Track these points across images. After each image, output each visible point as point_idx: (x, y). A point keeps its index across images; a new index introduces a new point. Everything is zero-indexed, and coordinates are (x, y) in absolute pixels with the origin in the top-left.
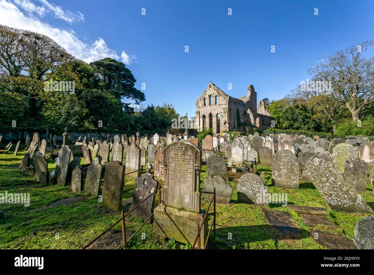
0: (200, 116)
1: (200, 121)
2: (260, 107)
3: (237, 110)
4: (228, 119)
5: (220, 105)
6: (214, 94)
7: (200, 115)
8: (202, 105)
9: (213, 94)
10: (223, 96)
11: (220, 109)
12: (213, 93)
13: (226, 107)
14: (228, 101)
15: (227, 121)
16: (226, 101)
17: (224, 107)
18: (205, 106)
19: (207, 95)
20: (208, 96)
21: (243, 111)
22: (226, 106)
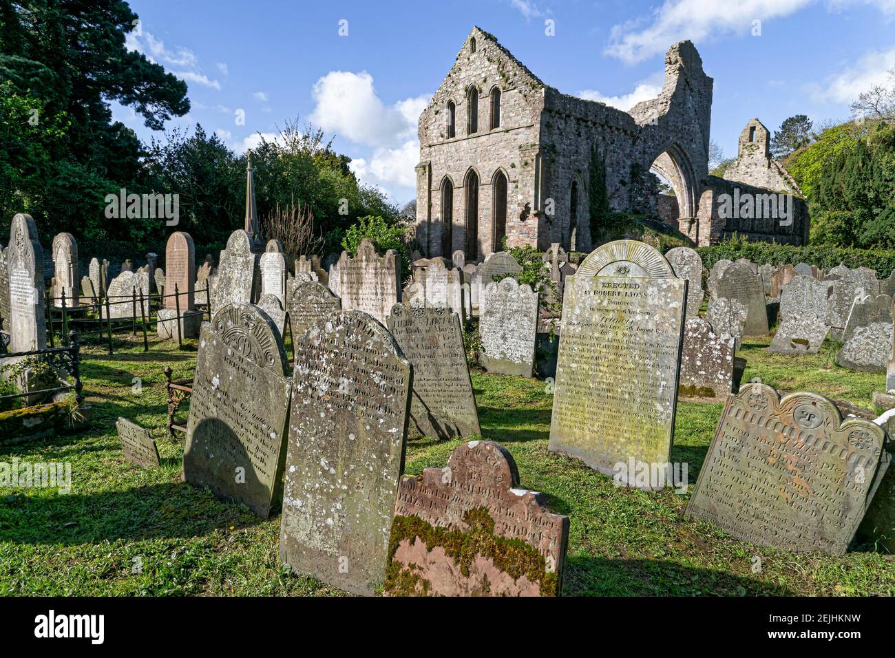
0: (434, 184)
1: (430, 206)
2: (747, 153)
3: (594, 154)
4: (536, 196)
5: (507, 131)
6: (485, 81)
7: (434, 178)
8: (442, 136)
9: (481, 81)
10: (523, 87)
11: (507, 152)
12: (483, 75)
13: (531, 141)
14: (538, 112)
15: (532, 206)
16: (534, 110)
17: (525, 142)
18: (451, 139)
19: (461, 86)
20: (463, 92)
21: (629, 162)
22: (532, 137)
